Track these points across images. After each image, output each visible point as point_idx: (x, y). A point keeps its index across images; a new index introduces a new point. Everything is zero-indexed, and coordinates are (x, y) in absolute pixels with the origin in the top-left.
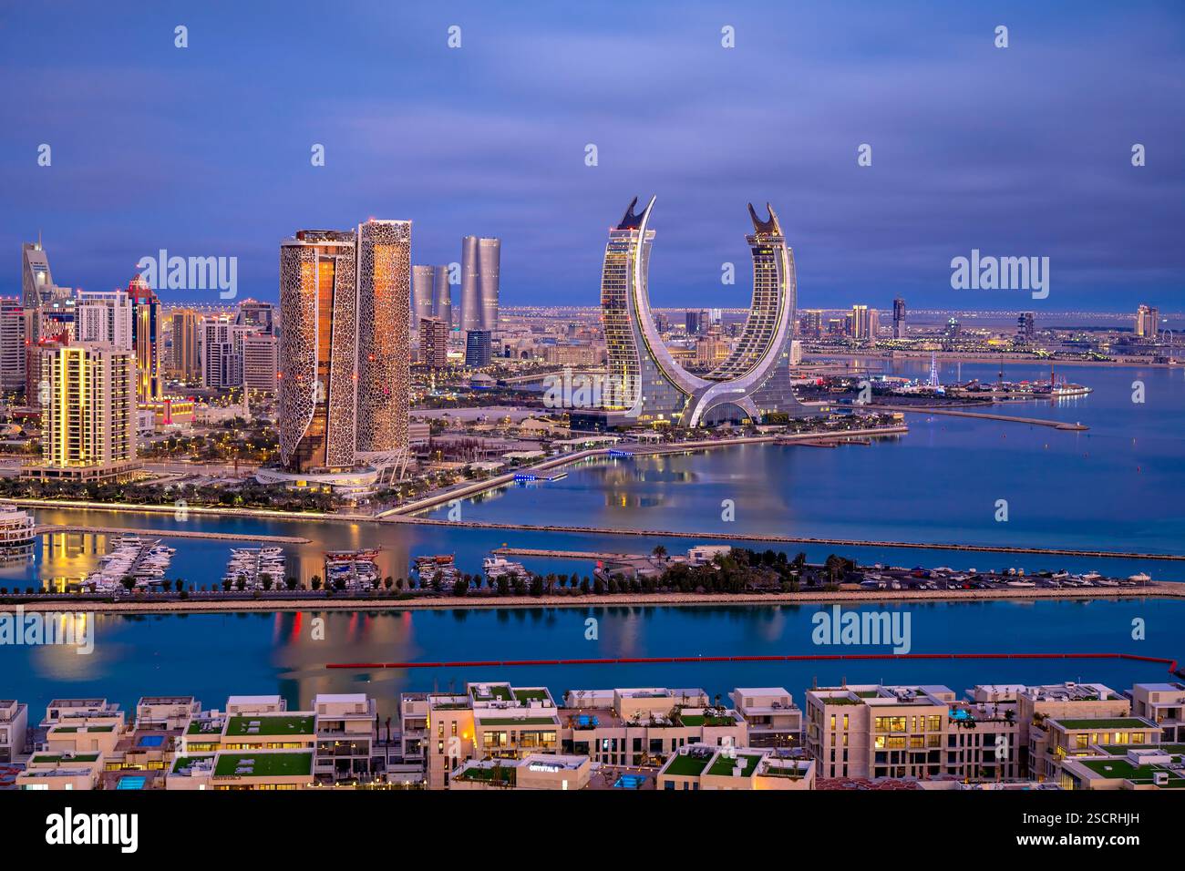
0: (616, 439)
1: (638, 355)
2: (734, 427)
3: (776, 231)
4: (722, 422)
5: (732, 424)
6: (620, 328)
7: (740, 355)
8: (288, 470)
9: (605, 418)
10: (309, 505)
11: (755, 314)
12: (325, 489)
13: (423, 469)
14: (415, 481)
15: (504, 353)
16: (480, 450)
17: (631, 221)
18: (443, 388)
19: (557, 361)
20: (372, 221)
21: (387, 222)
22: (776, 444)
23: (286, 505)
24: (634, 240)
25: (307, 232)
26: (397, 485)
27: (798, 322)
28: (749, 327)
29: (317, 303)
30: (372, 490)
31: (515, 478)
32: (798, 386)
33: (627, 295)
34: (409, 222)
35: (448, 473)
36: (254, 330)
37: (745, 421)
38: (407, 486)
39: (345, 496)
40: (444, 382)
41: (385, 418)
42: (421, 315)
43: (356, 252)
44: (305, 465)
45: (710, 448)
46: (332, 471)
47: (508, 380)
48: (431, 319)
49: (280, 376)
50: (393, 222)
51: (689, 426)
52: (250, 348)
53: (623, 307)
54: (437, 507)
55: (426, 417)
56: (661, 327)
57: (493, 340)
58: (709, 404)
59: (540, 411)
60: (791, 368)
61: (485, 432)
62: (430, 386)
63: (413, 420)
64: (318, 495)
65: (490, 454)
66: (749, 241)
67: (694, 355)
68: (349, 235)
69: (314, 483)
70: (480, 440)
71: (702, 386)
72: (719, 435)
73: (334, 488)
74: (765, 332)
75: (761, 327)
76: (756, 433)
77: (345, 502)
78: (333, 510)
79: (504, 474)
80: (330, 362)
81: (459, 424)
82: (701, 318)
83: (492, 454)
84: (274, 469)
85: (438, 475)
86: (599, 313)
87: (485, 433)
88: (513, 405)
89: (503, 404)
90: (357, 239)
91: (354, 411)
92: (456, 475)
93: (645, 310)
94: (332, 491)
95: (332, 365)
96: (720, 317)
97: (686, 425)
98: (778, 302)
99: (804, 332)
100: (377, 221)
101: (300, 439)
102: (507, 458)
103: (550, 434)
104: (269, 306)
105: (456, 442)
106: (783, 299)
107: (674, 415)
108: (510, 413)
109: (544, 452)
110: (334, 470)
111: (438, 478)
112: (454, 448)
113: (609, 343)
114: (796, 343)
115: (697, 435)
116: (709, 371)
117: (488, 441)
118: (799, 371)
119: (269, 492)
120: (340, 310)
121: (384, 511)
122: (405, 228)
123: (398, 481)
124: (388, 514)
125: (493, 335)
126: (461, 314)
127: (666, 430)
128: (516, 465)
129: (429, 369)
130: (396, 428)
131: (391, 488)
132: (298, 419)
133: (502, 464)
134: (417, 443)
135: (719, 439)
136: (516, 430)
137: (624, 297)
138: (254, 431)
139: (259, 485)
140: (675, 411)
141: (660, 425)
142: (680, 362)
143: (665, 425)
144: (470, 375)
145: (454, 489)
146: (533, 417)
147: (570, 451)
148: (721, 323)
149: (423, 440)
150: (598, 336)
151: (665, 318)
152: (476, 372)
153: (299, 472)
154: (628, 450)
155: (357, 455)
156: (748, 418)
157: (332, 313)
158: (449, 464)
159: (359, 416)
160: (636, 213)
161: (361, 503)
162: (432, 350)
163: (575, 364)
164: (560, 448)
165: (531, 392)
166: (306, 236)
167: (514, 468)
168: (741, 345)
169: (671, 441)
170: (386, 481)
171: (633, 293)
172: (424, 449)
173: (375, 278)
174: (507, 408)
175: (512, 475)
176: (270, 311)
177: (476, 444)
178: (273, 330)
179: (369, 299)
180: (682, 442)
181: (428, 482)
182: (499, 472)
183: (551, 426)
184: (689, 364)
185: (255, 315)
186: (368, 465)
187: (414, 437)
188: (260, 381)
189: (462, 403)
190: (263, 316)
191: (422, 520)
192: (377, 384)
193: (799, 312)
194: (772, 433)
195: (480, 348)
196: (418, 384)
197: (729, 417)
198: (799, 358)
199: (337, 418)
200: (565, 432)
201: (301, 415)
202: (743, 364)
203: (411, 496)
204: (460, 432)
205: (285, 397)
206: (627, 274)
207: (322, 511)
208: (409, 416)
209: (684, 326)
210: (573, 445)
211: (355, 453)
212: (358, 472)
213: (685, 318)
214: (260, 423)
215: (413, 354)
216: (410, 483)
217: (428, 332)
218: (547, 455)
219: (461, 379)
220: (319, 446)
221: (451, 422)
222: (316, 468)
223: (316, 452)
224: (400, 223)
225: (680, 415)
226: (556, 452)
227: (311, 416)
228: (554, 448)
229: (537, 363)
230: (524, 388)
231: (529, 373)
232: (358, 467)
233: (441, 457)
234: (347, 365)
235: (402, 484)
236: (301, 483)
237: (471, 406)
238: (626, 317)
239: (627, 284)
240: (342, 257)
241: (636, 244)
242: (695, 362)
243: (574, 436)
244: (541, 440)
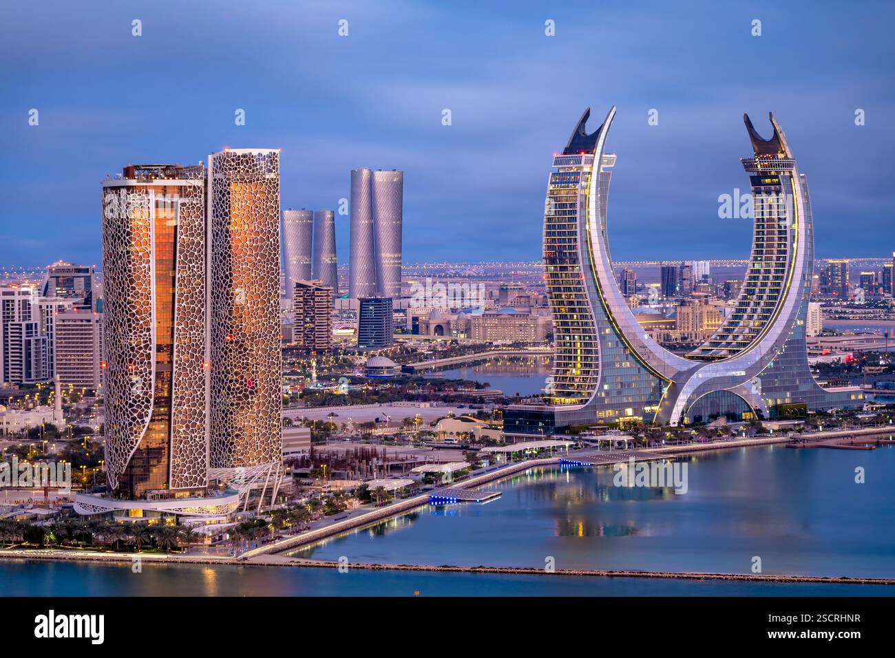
0: (567, 444)
1: (596, 327)
2: (730, 424)
3: (782, 152)
4: (714, 417)
5: (728, 421)
6: (569, 289)
7: (736, 324)
8: (117, 495)
9: (551, 415)
10: (146, 543)
11: (757, 267)
12: (169, 520)
13: (302, 491)
14: (292, 507)
15: (410, 327)
16: (380, 463)
17: (582, 143)
18: (328, 378)
19: (485, 337)
20: (227, 150)
21: (247, 151)
22: (791, 446)
23: (115, 543)
24: (586, 169)
25: (137, 167)
26: (267, 513)
27: (817, 277)
28: (749, 284)
29: (153, 264)
30: (233, 520)
31: (428, 502)
32: (818, 366)
33: (579, 243)
34: (277, 151)
35: (337, 495)
36: (67, 303)
37: (747, 416)
38: (281, 514)
39: (195, 530)
40: (329, 369)
41: (248, 420)
42: (294, 280)
43: (206, 194)
44: (140, 488)
45: (698, 453)
46: (177, 495)
47: (417, 365)
48: (309, 283)
49: (104, 365)
50: (255, 152)
51: (668, 423)
52: (63, 327)
53: (574, 261)
54: (323, 542)
55: (306, 419)
56: (627, 286)
57: (397, 311)
58: (697, 392)
59: (461, 407)
60: (808, 340)
61: (386, 438)
62: (310, 376)
63: (288, 422)
64: (159, 529)
65: (394, 468)
66: (746, 167)
67: (673, 326)
68: (195, 171)
69: (153, 512)
70: (380, 448)
71: (685, 368)
72: (711, 435)
73: (181, 519)
74: (771, 291)
75: (766, 285)
76: (762, 432)
77: (197, 538)
78: (179, 549)
79: (414, 495)
80: (172, 345)
81: (350, 427)
82: (681, 272)
83: (397, 468)
84: (98, 495)
85: (322, 498)
86: (539, 269)
87: (387, 440)
88: (425, 399)
89: (411, 398)
90: (206, 175)
91: (207, 412)
92: (347, 498)
93: (605, 264)
94: (178, 523)
95: (175, 350)
96: (708, 273)
97: (664, 423)
98: (788, 249)
99: (825, 291)
100: (232, 151)
101: (132, 452)
102: (417, 474)
103: (477, 439)
104: (87, 271)
105: (348, 452)
106: (795, 245)
107: (647, 409)
108: (422, 410)
109: (468, 464)
110: (181, 494)
111: (324, 503)
112: (344, 461)
113: (555, 311)
114: (814, 307)
115: (679, 436)
116: (695, 348)
117: (392, 450)
118: (819, 344)
119: (92, 525)
120: (185, 274)
121: (250, 549)
122: (272, 158)
123: (268, 508)
124: (255, 553)
125: (396, 304)
126: (350, 276)
127: (637, 430)
128: (431, 482)
129: (308, 352)
130: (264, 435)
131: (259, 517)
132: (130, 424)
133: (411, 482)
134: (294, 455)
135: (711, 441)
136: (430, 433)
137: (574, 247)
138: (70, 442)
139: (78, 516)
140: (649, 403)
141: (629, 423)
142: (655, 334)
143: (635, 423)
144: (364, 359)
145: (345, 518)
146: (453, 416)
147: (505, 461)
148: (710, 280)
149: (302, 449)
150: (540, 302)
151: (632, 276)
152: (373, 356)
153: (132, 498)
154: (585, 459)
155: (212, 473)
156: (750, 411)
157: (174, 278)
158: (338, 482)
159: (213, 419)
160: (589, 130)
161: (217, 539)
162: (312, 326)
163: (509, 342)
164: (491, 457)
165: (449, 381)
166: (136, 173)
167: (428, 486)
168: (738, 311)
169: (644, 445)
170: (252, 507)
171: (587, 242)
172: (303, 463)
173: (231, 228)
174: (417, 404)
175: (424, 496)
176: (90, 276)
177: (375, 454)
178: (94, 302)
179: (224, 258)
180: (660, 446)
181: (309, 508)
182: (408, 492)
183: (478, 428)
184: (667, 338)
185: (68, 283)
186: (227, 487)
187: (288, 446)
188: (78, 374)
189: (354, 398)
190: (79, 284)
191: (303, 562)
192: (236, 374)
193: (818, 263)
194: (784, 431)
195: (378, 321)
196: (294, 373)
197: (723, 410)
198: (819, 327)
199: (183, 422)
200: (496, 435)
201: (134, 419)
202: (741, 337)
203: (286, 528)
204: (353, 439)
205: (111, 394)
206: (578, 215)
207: (164, 550)
208: (281, 417)
209: (659, 285)
210: (508, 454)
211: (209, 470)
212: (212, 496)
213: (659, 274)
214: (78, 431)
215: (287, 331)
216: (285, 510)
217: (306, 302)
218: (473, 468)
219: (352, 366)
220: (159, 462)
221: (340, 425)
222: (156, 492)
223: (155, 470)
224: (265, 152)
225: (656, 408)
226: (485, 464)
227: (147, 420)
228: (483, 458)
229: (456, 341)
230: (440, 375)
231: (445, 354)
232: (214, 489)
233: (328, 473)
234: (195, 349)
235: (273, 512)
236: (135, 513)
237: (366, 402)
238: (578, 275)
239: (578, 230)
240: (186, 200)
241: (590, 173)
242: (675, 335)
243: (509, 440)
244: (464, 448)
